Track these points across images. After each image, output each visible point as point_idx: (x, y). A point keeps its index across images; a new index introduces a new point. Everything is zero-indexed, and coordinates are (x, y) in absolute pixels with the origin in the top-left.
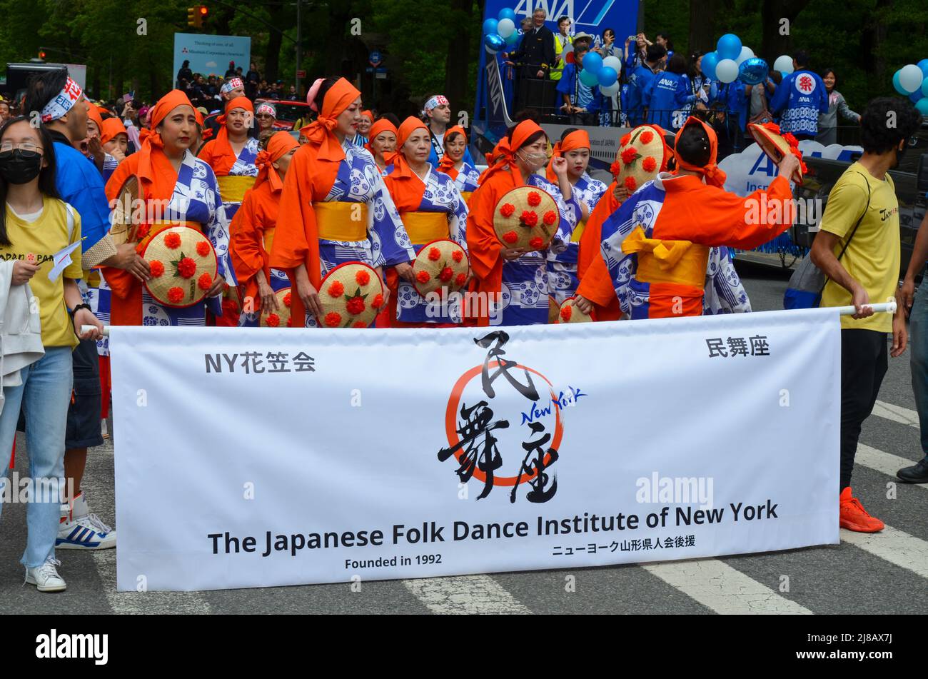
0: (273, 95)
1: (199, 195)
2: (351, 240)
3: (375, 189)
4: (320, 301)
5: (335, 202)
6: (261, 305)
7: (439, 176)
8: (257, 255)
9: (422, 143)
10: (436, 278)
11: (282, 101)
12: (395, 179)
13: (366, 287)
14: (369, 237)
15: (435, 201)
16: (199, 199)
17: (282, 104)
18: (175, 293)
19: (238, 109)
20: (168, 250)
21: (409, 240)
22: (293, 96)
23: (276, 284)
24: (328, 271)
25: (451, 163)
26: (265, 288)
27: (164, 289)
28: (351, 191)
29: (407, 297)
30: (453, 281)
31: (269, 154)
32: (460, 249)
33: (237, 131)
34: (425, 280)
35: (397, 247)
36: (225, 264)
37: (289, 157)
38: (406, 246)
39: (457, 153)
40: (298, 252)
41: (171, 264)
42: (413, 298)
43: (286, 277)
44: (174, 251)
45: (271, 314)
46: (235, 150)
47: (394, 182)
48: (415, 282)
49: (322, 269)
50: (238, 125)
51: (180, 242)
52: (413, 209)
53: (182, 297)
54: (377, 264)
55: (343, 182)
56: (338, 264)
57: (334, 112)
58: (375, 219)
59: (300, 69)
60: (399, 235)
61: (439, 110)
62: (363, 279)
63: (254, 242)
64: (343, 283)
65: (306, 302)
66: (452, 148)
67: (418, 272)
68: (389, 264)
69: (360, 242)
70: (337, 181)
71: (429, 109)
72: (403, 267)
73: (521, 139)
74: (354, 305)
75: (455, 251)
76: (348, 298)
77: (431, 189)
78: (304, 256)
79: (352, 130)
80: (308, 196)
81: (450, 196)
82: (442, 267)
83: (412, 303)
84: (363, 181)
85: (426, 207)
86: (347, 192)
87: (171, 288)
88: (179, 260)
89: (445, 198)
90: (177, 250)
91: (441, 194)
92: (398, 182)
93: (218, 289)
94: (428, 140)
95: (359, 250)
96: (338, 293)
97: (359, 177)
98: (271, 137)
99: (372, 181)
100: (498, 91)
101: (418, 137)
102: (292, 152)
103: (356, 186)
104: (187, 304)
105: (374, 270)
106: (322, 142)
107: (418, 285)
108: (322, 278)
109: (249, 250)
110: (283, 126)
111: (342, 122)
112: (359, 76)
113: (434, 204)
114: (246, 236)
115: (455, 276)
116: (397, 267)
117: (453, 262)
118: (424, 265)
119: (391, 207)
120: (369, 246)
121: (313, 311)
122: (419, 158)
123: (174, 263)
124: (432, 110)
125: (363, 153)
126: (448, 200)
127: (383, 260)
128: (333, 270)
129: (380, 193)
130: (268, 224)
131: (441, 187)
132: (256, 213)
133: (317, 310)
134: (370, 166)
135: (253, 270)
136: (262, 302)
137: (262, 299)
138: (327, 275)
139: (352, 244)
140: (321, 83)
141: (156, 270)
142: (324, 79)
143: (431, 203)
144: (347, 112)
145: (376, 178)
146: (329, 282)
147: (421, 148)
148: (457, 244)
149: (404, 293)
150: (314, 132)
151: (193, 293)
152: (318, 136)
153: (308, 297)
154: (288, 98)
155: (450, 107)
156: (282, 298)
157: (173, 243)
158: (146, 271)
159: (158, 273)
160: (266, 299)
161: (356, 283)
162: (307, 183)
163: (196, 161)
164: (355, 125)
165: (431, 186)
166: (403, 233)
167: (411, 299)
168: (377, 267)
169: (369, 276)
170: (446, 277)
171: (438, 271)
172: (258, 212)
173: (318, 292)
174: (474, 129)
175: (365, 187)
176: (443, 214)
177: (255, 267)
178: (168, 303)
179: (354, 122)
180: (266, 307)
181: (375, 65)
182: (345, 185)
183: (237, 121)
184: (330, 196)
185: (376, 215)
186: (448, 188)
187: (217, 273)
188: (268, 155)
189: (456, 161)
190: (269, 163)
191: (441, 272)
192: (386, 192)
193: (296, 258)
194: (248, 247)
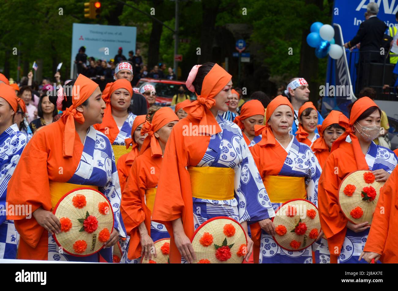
0: (155, 76)
1: (100, 164)
2: (221, 199)
3: (240, 157)
4: (193, 250)
5: (207, 167)
6: (142, 253)
7: (299, 146)
8: (140, 210)
9: (284, 118)
10: (292, 232)
11: (162, 81)
12: (261, 147)
13: (232, 237)
14: (236, 196)
15: (295, 167)
16: (100, 167)
17: (162, 83)
18: (79, 245)
19: (120, 90)
20: (76, 209)
21: (269, 201)
22: (170, 76)
23: (155, 235)
24: (200, 224)
25: (306, 135)
26: (146, 238)
27: (71, 241)
28: (221, 158)
29: (267, 247)
30: (307, 235)
31: (152, 125)
32: (314, 208)
33: (120, 108)
34: (283, 233)
35: (259, 206)
36: (118, 219)
37: (168, 129)
38: (266, 206)
39: (312, 126)
40: (175, 209)
41: (78, 221)
42: (272, 249)
43: (164, 229)
44: (80, 210)
45: (150, 260)
46: (117, 124)
47: (261, 149)
48: (274, 234)
49: (195, 223)
50: (121, 103)
51: (86, 202)
52: (276, 173)
53: (85, 248)
54: (243, 220)
55: (214, 150)
56: (208, 218)
57: (212, 93)
58: (241, 182)
59: (177, 53)
60: (261, 196)
61: (300, 90)
62: (230, 231)
63: (138, 199)
64: (212, 235)
65: (181, 250)
66: (308, 121)
67: (277, 226)
68: (253, 220)
69: (228, 201)
70: (208, 150)
71: (292, 89)
72: (264, 223)
73: (358, 113)
74: (221, 253)
75: (309, 209)
76: (217, 247)
77: (292, 156)
78: (181, 212)
79: (225, 107)
80: (184, 162)
81: (309, 163)
82: (298, 222)
83: (272, 252)
84: (231, 150)
85: (287, 172)
86: (217, 158)
87: (76, 241)
88: (84, 218)
89: (303, 164)
90: (83, 209)
91: (300, 161)
92: (264, 149)
93: (114, 241)
94: (290, 115)
95: (227, 208)
96: (207, 242)
97: (227, 147)
98: (156, 111)
99: (240, 150)
100: (345, 73)
101: (281, 112)
102: (171, 125)
103: (225, 154)
104: (88, 254)
105: (240, 225)
106: (201, 118)
107: (277, 237)
108: (195, 230)
109: (134, 206)
110: (163, 101)
111: (219, 100)
112: (227, 60)
113: (293, 169)
114: (131, 194)
115: (309, 231)
116: (260, 222)
117: (308, 218)
118: (282, 220)
119: (256, 173)
120: (236, 204)
121: (187, 258)
122: (281, 130)
123: (80, 221)
124: (295, 90)
125: (232, 127)
126: (306, 167)
127: (248, 217)
128: (204, 224)
129: (246, 160)
130: (149, 185)
131: (300, 155)
132: (140, 175)
133: (190, 257)
134: (238, 138)
135: (135, 223)
136: (143, 250)
137: (143, 247)
138: (199, 228)
139: (221, 202)
140: (198, 68)
141: (65, 226)
142: (201, 65)
143: (291, 168)
144: (223, 92)
145: (243, 148)
146: (201, 233)
147: (283, 122)
148: (312, 204)
149: (265, 243)
150: (195, 110)
151: (94, 245)
152: (199, 112)
153: (183, 246)
154: (167, 78)
155: (309, 88)
156: (160, 247)
157: (80, 203)
158: (57, 226)
159: (67, 229)
160: (146, 247)
161: (224, 235)
162: (184, 151)
163: (97, 134)
164: (228, 103)
165: (292, 154)
166: (264, 194)
167: (271, 249)
168: (243, 222)
169: (235, 230)
170: (300, 231)
171: (294, 226)
172: (141, 174)
173: (191, 242)
174: (324, 106)
175: (232, 155)
176: (301, 178)
177: (138, 220)
178: (73, 253)
179: (228, 100)
180: (146, 254)
181: (240, 51)
182: (216, 152)
183: (120, 99)
184: (202, 162)
185: (243, 179)
186: (307, 156)
187: (113, 227)
188: (150, 126)
189: (311, 132)
190: (152, 132)
191: (296, 227)
192: (251, 160)
193: (174, 213)
194: (133, 204)
